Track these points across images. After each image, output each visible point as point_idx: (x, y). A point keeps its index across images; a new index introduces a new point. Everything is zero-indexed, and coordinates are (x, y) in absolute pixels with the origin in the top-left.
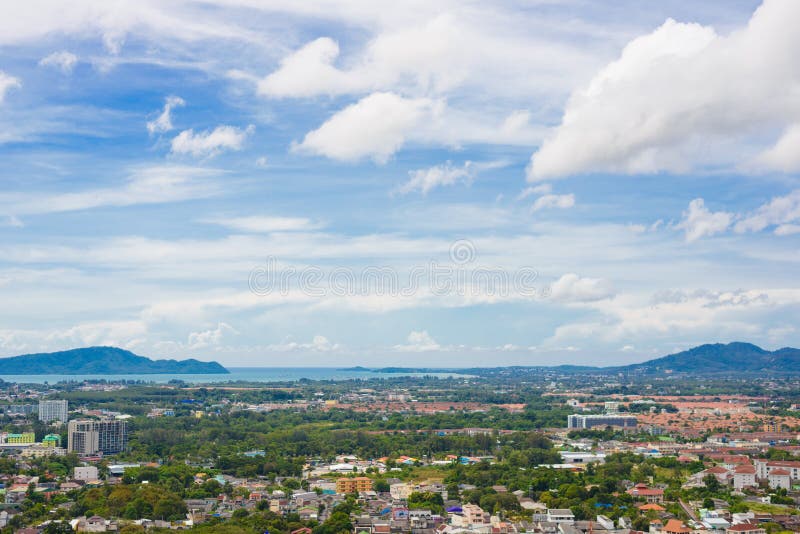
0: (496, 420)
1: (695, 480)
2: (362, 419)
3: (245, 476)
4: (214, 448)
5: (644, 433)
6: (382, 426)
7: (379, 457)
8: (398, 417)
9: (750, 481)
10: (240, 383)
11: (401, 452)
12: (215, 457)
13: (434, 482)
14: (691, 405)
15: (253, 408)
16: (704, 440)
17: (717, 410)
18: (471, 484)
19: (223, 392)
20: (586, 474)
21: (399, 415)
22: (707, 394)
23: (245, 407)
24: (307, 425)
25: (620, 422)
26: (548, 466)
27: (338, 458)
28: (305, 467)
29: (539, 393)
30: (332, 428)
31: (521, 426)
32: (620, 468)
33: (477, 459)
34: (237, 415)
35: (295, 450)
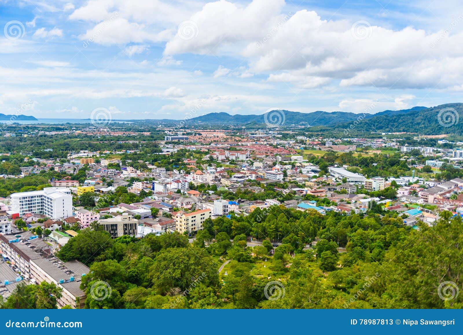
0: (140, 138)
1: (206, 158)
2: (90, 138)
3: (45, 158)
4: (32, 148)
5: (191, 142)
6: (98, 140)
7: (97, 151)
8: (104, 137)
9: (223, 157)
10: (42, 124)
11: (105, 149)
12: (33, 151)
13: (117, 159)
14: (206, 133)
15: (47, 133)
16: (210, 144)
17: (214, 135)
18: (131, 160)
19: (35, 127)
20: (170, 156)
21: (104, 136)
22: (212, 129)
23: (44, 133)
24: (69, 140)
25: (182, 139)
26: (157, 154)
27: (81, 151)
28: (69, 155)
29: (155, 129)
30: (79, 141)
31: (149, 140)
32: (182, 154)
33: (133, 151)
34: (41, 136)
35: (64, 149)
